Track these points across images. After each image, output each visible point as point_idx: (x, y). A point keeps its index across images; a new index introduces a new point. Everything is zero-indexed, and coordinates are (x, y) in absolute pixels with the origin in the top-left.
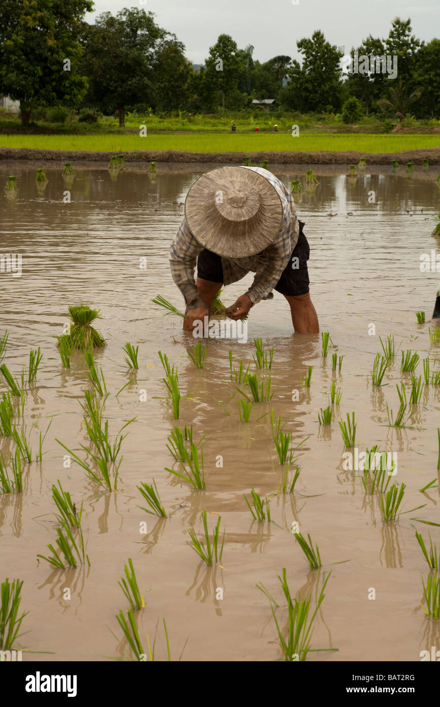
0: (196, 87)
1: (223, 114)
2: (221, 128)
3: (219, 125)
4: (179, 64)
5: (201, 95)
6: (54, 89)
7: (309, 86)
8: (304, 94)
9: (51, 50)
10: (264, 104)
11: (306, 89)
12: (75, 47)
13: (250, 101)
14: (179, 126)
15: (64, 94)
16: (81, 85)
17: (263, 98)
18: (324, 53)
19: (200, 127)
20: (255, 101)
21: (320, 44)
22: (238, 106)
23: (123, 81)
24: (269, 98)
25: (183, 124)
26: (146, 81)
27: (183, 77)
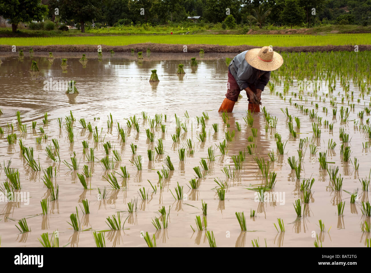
1: (171, 24)
3: (161, 31)
6: (28, 12)
10: (194, 19)
11: (216, 10)
13: (187, 17)
15: (34, 15)
16: (44, 10)
20: (189, 17)
24: (199, 15)
25: (141, 31)
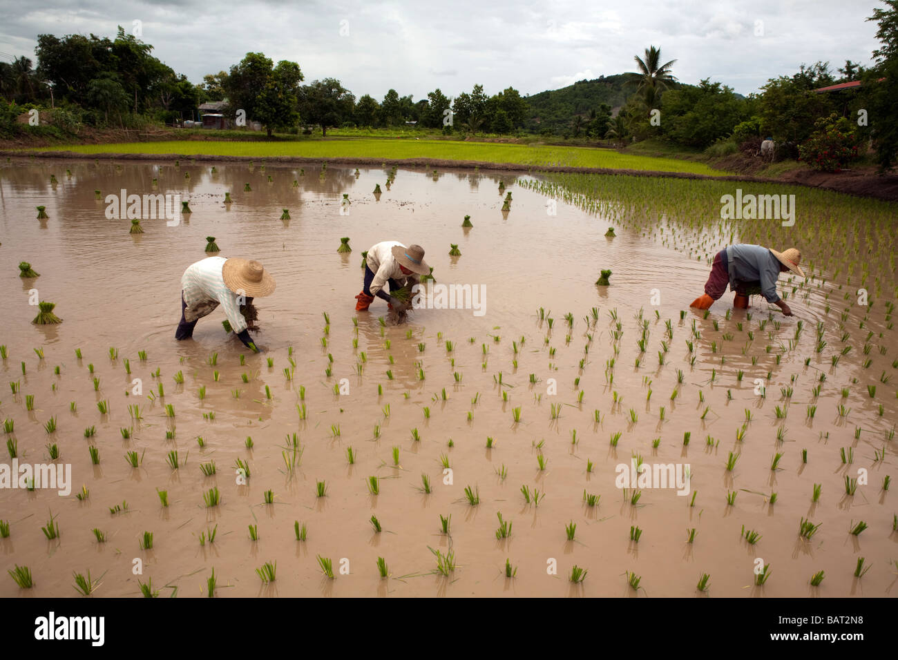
0: (378, 115)
2: (386, 135)
4: (370, 103)
5: (380, 118)
6: (282, 119)
7: (434, 115)
8: (431, 119)
9: (280, 100)
10: (412, 124)
11: (432, 117)
12: (293, 98)
13: (405, 122)
14: (365, 134)
15: (287, 121)
16: (296, 116)
17: (411, 120)
18: (441, 100)
19: (375, 135)
20: (407, 122)
21: (439, 95)
22: (399, 124)
23: (324, 114)
24: (414, 120)
26: (335, 114)
27: (371, 110)
